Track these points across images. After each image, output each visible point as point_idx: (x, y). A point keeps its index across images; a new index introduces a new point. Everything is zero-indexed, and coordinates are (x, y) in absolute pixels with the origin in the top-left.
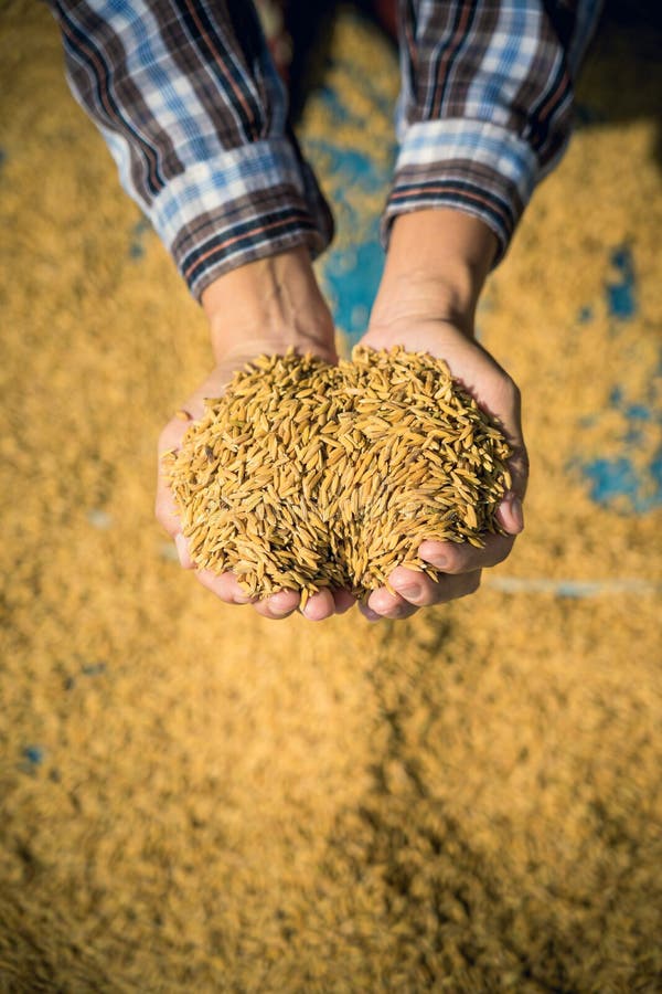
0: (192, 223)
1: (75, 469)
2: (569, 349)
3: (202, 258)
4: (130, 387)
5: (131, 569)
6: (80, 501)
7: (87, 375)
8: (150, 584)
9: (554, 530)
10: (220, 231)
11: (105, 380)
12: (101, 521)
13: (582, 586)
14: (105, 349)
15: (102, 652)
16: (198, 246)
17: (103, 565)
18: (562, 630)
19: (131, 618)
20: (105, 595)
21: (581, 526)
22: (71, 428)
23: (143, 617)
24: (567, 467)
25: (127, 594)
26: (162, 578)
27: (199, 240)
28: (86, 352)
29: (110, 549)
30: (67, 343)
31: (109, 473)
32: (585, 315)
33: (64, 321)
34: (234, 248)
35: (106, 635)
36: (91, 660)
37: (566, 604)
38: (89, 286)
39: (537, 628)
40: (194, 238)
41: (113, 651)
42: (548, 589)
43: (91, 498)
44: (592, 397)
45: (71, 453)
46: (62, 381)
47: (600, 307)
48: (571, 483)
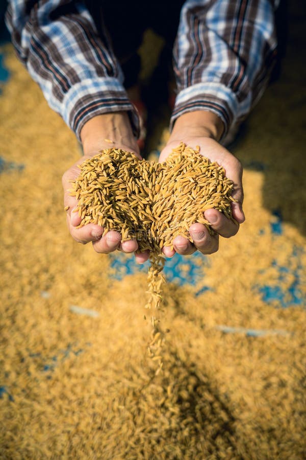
0: (83, 98)
1: (37, 275)
2: (255, 244)
3: (87, 109)
4: (65, 247)
5: (57, 315)
6: (38, 287)
7: (47, 242)
8: (64, 321)
9: (245, 310)
10: (96, 100)
11: (55, 243)
12: (46, 295)
13: (257, 332)
14: (56, 232)
15: (40, 348)
16: (85, 106)
17: (44, 312)
18: (248, 348)
19: (54, 335)
20: (44, 324)
21: (258, 310)
22: (38, 261)
23: (60, 336)
24: (253, 288)
25: (53, 325)
26: (70, 319)
28: (49, 233)
29: (48, 306)
30: (41, 229)
31: (52, 278)
32: (262, 232)
33: (40, 222)
34: (102, 106)
35: (42, 341)
36: (34, 352)
37: (250, 338)
38: (52, 210)
39: (237, 347)
41: (45, 348)
42: (242, 333)
43: (42, 287)
44: (263, 263)
45: (36, 269)
46: (37, 243)
47: (268, 229)
48: (254, 294)
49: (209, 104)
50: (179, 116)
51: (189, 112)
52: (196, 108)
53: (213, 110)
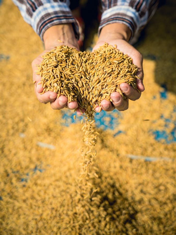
0: (45, 15)
1: (17, 123)
2: (150, 105)
3: (47, 22)
4: (34, 106)
5: (29, 147)
6: (17, 130)
7: (23, 103)
8: (34, 151)
9: (144, 145)
10: (52, 16)
11: (28, 104)
12: (23, 136)
13: (152, 159)
14: (29, 97)
15: (18, 168)
16: (46, 20)
17: (21, 146)
18: (146, 168)
19: (27, 160)
20: (21, 153)
21: (152, 145)
22: (18, 114)
23: (31, 161)
24: (149, 132)
25: (27, 154)
26: (37, 150)
27: (46, 18)
28: (24, 98)
29: (24, 142)
30: (19, 95)
31: (26, 125)
32: (154, 97)
33: (19, 91)
34: (56, 20)
35: (20, 164)
36: (15, 170)
37: (147, 162)
38: (27, 84)
39: (139, 168)
40: (45, 18)
41: (21, 168)
42: (142, 159)
43: (20, 130)
44: (155, 116)
45: (17, 120)
46: (17, 104)
47: (158, 96)
48: (149, 135)
49: (122, 19)
50: (104, 27)
51: (110, 24)
52: (114, 21)
53: (124, 23)
